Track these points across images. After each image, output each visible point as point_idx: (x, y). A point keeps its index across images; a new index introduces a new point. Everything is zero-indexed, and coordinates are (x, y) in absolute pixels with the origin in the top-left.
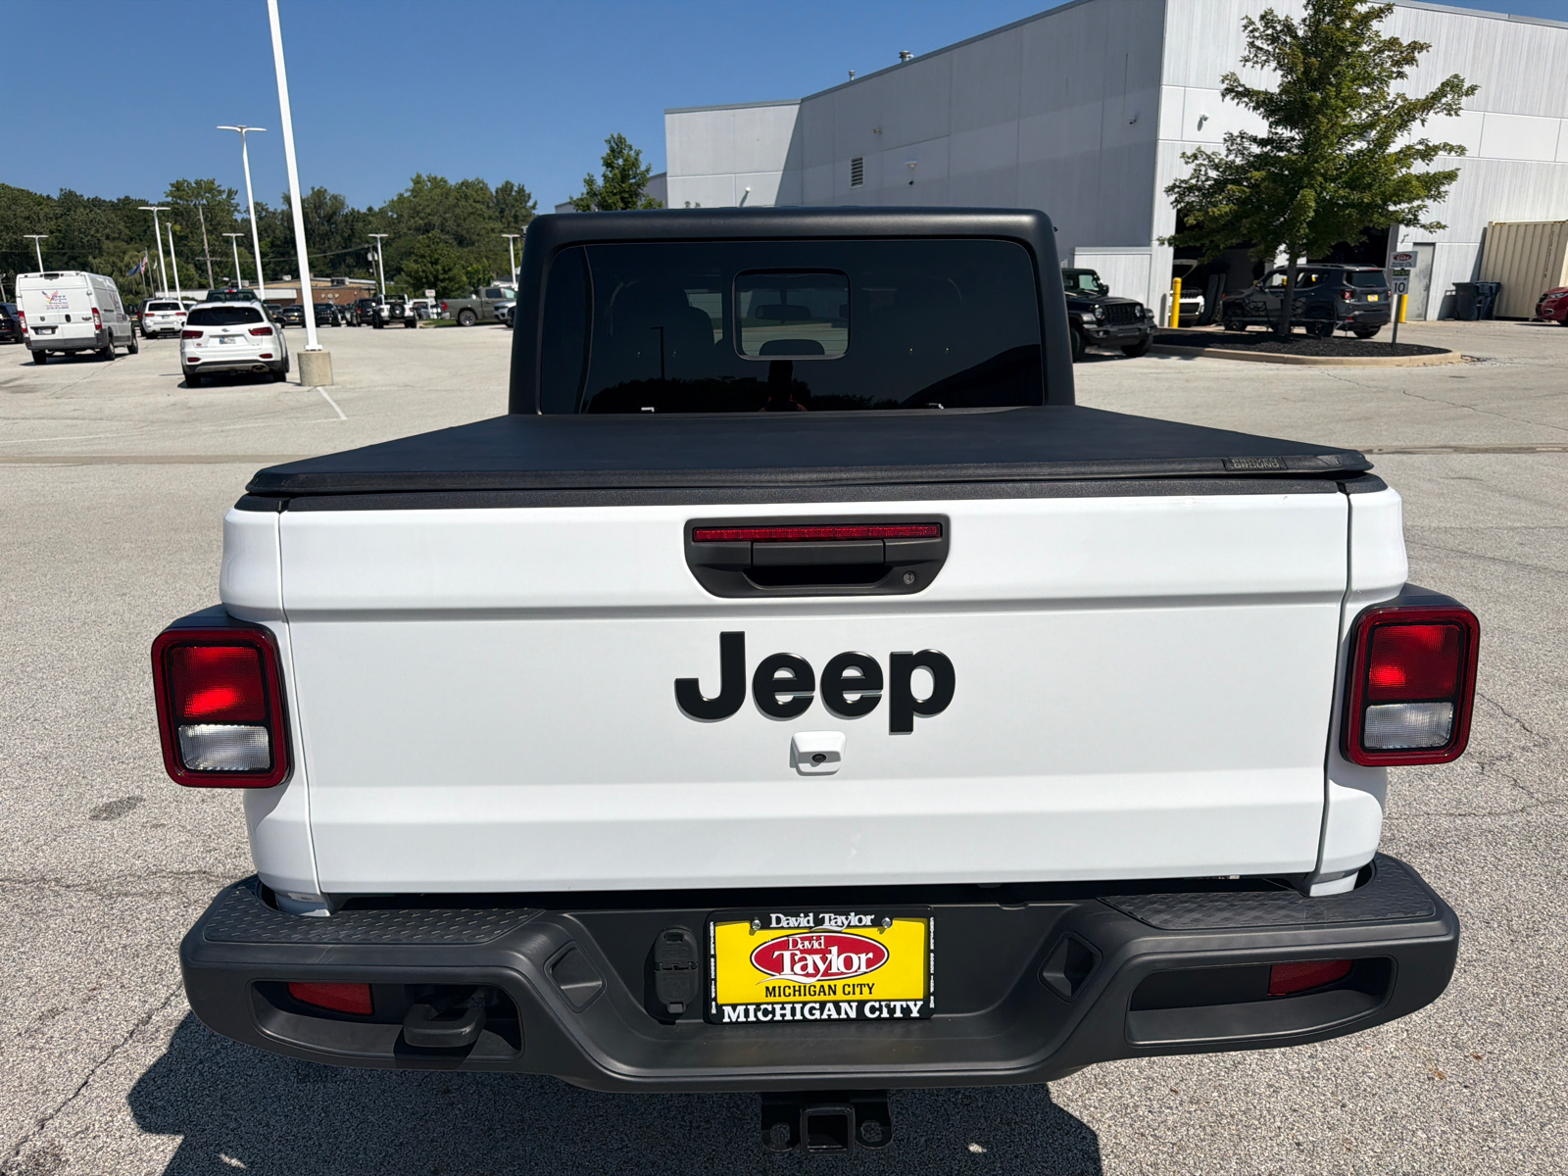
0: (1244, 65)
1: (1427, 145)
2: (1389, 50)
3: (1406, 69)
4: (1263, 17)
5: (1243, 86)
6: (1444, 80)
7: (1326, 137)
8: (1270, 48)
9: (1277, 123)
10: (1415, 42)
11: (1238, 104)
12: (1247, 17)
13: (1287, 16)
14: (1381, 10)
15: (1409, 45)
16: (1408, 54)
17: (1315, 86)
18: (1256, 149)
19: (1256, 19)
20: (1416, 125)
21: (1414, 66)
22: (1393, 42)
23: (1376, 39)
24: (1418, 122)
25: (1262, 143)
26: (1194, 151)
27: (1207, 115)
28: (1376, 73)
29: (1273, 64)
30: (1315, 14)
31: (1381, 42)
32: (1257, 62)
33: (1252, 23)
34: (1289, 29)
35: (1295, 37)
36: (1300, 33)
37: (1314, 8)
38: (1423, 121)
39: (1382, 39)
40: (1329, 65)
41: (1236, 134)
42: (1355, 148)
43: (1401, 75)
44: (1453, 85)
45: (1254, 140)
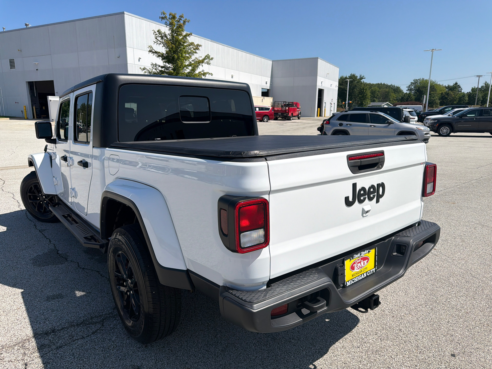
0: (154, 44)
1: (204, 72)
2: (192, 45)
3: (197, 51)
4: (158, 31)
5: (154, 50)
6: (206, 55)
7: (180, 67)
8: (161, 40)
9: (166, 62)
10: (198, 44)
11: (153, 55)
12: (154, 30)
13: (165, 32)
14: (189, 34)
15: (197, 45)
16: (197, 47)
17: (174, 52)
18: (160, 69)
19: (156, 31)
20: (200, 66)
21: (199, 51)
22: (192, 44)
23: (188, 42)
24: (201, 66)
25: (162, 67)
26: (143, 68)
27: (141, 57)
28: (190, 51)
29: (163, 45)
30: (172, 33)
31: (189, 43)
32: (157, 44)
33: (156, 32)
34: (166, 36)
35: (167, 38)
36: (168, 37)
37: (171, 31)
38: (202, 66)
39: (190, 42)
40: (177, 48)
41: (154, 64)
42: (187, 71)
43: (196, 53)
44: (207, 57)
45: (159, 66)
